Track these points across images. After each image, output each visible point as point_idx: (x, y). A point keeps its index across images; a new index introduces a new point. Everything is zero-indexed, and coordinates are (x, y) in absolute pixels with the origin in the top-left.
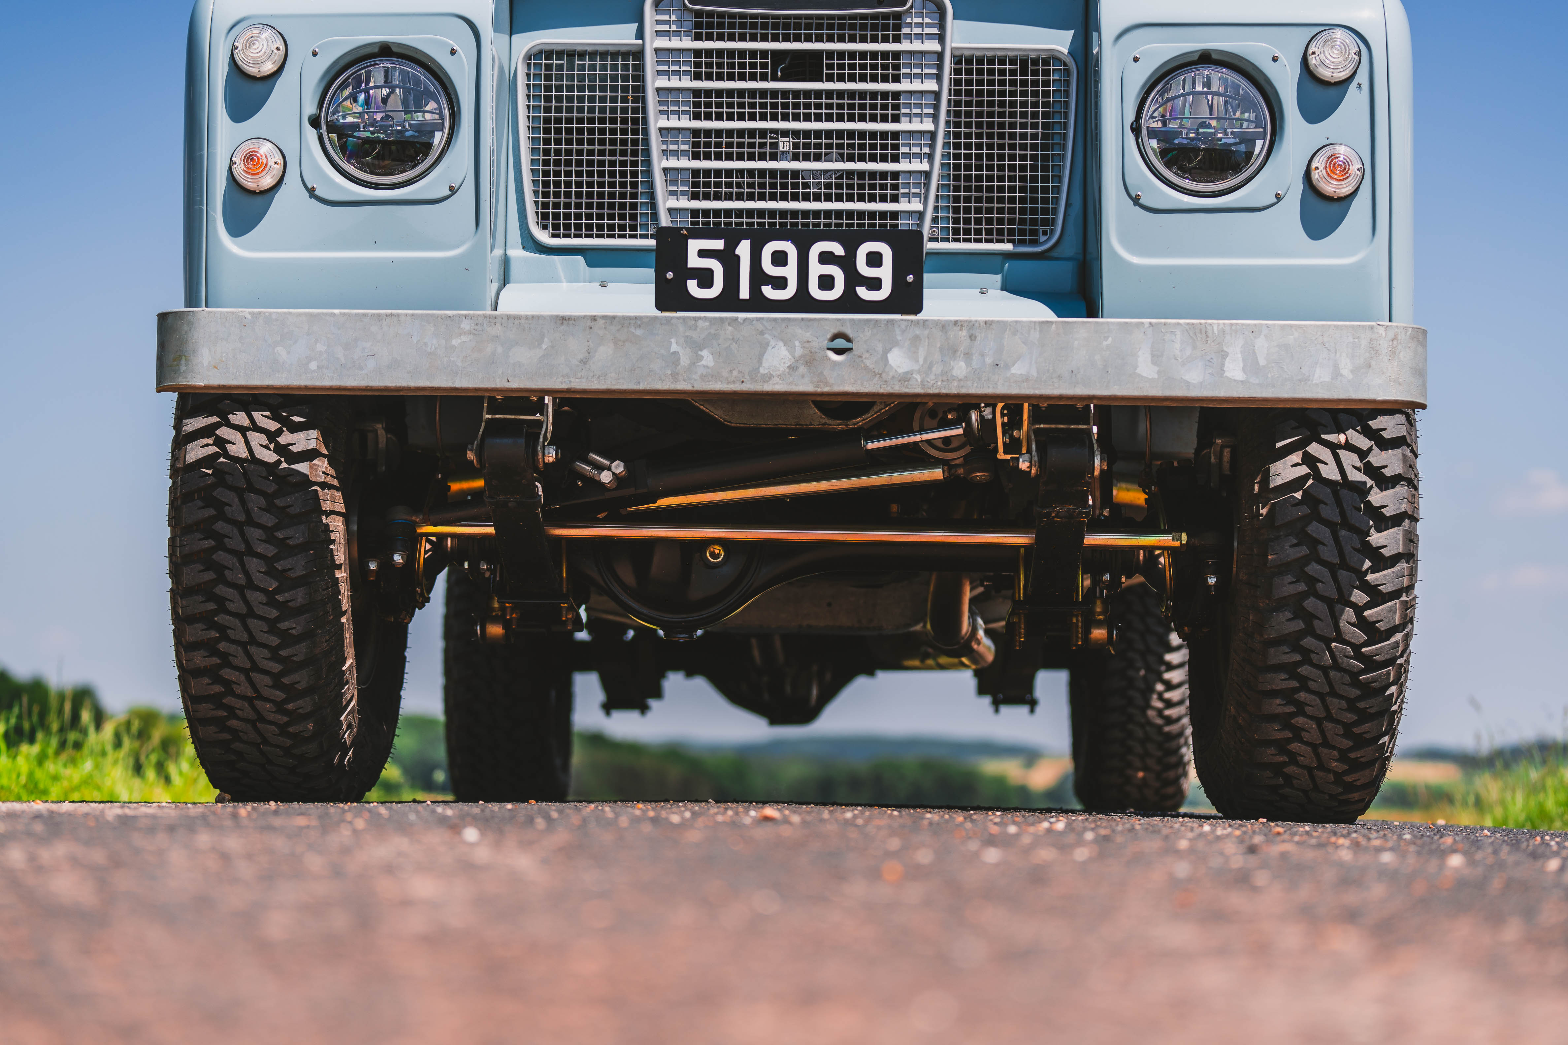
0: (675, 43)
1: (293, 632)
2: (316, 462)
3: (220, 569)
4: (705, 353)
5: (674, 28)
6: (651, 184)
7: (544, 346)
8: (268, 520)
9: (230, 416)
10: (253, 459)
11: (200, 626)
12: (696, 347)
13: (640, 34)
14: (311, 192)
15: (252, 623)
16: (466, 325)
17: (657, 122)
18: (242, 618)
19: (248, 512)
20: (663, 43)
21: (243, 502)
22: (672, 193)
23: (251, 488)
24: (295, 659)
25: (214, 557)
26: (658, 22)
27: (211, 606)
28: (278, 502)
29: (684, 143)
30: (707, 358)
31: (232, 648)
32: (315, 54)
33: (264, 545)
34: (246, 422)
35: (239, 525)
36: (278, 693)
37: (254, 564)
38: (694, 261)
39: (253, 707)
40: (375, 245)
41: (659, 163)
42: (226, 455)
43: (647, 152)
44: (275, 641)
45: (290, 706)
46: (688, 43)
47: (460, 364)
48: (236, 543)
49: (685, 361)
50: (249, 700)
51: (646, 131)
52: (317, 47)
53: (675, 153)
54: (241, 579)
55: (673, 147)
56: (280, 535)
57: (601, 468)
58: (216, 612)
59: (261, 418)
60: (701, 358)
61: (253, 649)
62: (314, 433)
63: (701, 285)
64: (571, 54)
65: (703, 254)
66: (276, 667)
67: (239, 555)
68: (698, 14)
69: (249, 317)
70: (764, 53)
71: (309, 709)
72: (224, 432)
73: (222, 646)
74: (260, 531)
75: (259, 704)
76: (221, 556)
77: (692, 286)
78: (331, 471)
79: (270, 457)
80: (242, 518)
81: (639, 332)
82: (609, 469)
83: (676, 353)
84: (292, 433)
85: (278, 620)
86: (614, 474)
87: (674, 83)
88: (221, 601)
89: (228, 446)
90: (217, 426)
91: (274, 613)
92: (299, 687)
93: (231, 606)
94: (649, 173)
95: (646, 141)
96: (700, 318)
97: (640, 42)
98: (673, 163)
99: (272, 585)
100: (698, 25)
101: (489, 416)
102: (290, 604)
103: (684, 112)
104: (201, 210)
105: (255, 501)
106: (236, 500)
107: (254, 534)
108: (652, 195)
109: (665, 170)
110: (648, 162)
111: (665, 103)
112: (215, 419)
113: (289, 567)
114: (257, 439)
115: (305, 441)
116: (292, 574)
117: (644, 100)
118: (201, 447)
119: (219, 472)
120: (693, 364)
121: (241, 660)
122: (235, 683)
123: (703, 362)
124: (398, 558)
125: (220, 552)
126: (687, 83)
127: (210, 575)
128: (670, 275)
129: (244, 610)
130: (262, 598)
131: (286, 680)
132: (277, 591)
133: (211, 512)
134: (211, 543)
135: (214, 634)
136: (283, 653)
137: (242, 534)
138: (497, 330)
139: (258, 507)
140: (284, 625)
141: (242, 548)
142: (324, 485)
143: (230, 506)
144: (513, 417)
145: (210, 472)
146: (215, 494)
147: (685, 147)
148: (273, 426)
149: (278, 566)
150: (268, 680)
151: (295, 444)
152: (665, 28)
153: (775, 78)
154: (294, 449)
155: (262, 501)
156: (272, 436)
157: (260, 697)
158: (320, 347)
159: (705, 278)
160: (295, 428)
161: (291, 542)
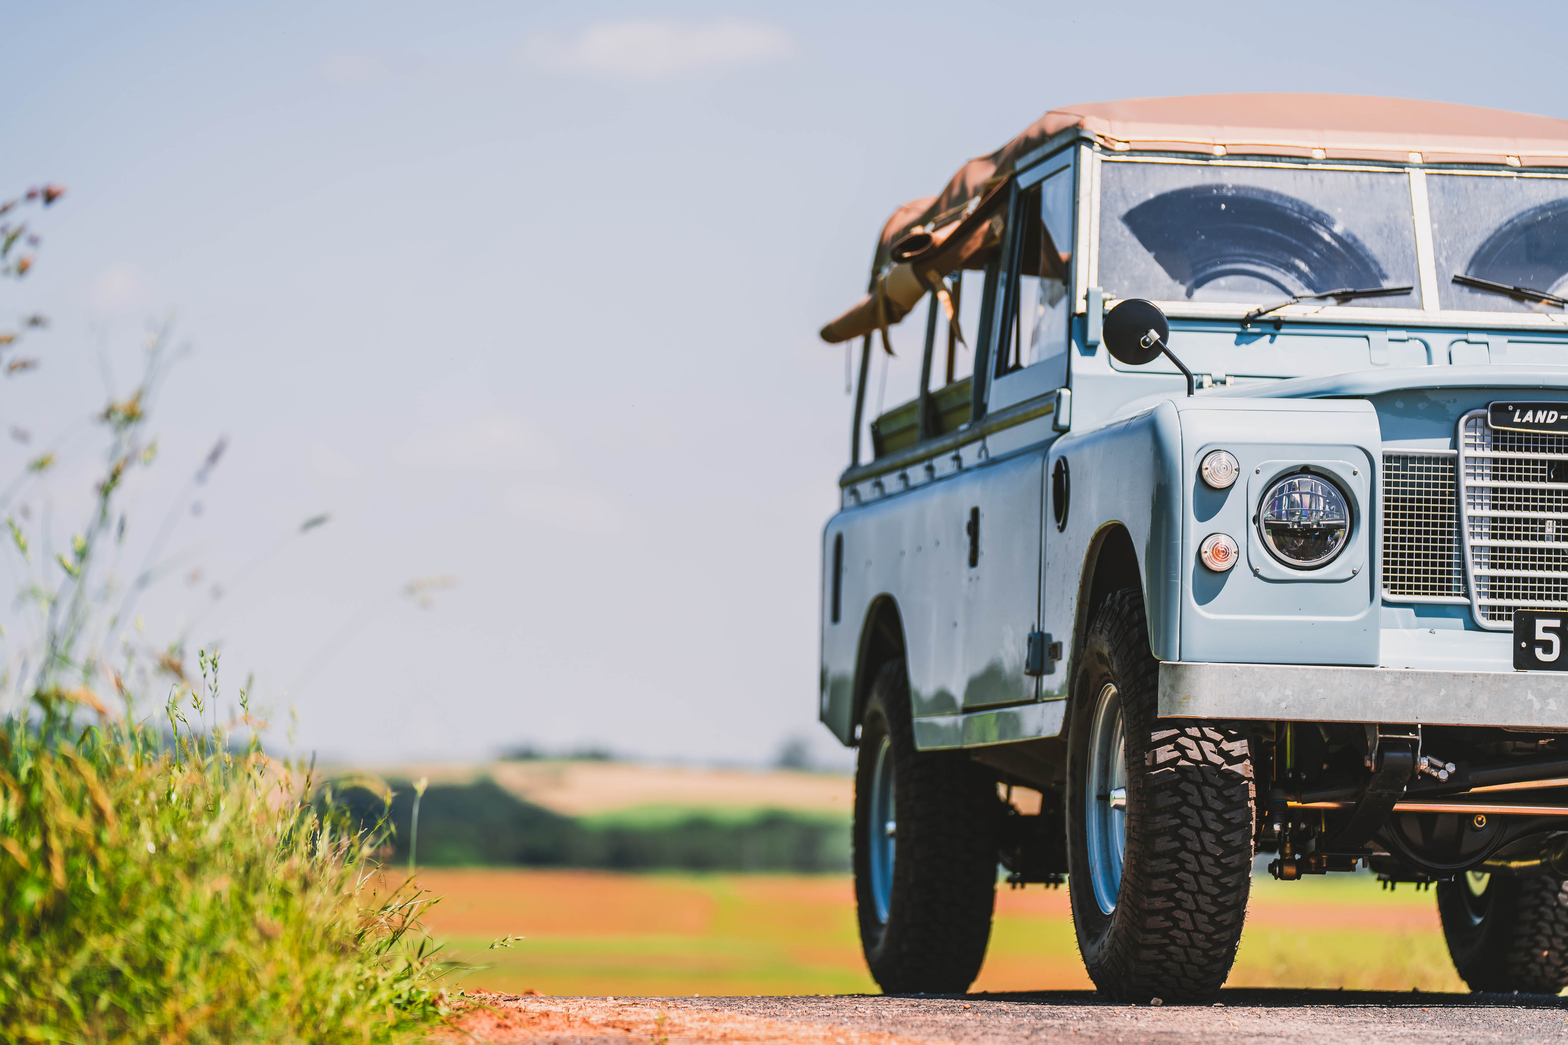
0: (1479, 453)
1: (1230, 885)
2: (1245, 763)
3: (1183, 839)
4: (1551, 701)
5: (1478, 442)
6: (1462, 557)
7: (1441, 694)
8: (1218, 805)
9: (1187, 730)
10: (1205, 759)
11: (1165, 880)
12: (1544, 697)
13: (1455, 445)
14: (1256, 573)
15: (1203, 879)
16: (1388, 679)
17: (1468, 511)
18: (1195, 874)
19: (1204, 799)
20: (1470, 452)
21: (1201, 793)
22: (1477, 563)
23: (1206, 782)
24: (1227, 904)
25: (1180, 831)
26: (1467, 437)
27: (1175, 866)
28: (1225, 792)
29: (1486, 526)
30: (1552, 705)
31: (1185, 896)
32: (1257, 472)
33: (1215, 823)
34: (1199, 735)
35: (1198, 810)
36: (1211, 927)
37: (1207, 837)
38: (1540, 635)
39: (1190, 937)
40: (1300, 611)
41: (1469, 542)
42: (1185, 757)
43: (1460, 533)
44: (1216, 891)
45: (1216, 937)
46: (1489, 453)
47: (1384, 706)
48: (1195, 822)
49: (1537, 705)
50: (1187, 931)
51: (1459, 518)
52: (1259, 467)
53: (1481, 535)
54: (1197, 847)
55: (1478, 530)
56: (1227, 816)
57: (1438, 769)
58: (1177, 871)
59: (1209, 732)
60: (1548, 704)
61: (1200, 897)
62: (1245, 742)
63: (1545, 652)
64: (1405, 459)
65: (1546, 629)
66: (1213, 909)
67: (1197, 831)
68: (1496, 432)
69: (1238, 670)
70: (1543, 462)
71: (1228, 938)
72: (1182, 741)
73: (1179, 894)
74: (1213, 814)
75: (1195, 935)
76: (1184, 831)
77: (1539, 652)
78: (1251, 768)
79: (1218, 760)
80: (1200, 804)
81: (1506, 685)
82: (1444, 768)
83: (1531, 700)
84: (1229, 742)
85: (1220, 876)
86: (1448, 772)
87: (1479, 482)
88: (1182, 863)
89: (1188, 751)
90: (1176, 736)
91: (1218, 872)
92: (1226, 923)
93: (1189, 867)
94: (1461, 549)
95: (1459, 525)
96: (1547, 676)
97: (1455, 452)
98: (1478, 542)
99: (1219, 852)
100: (1496, 440)
101: (1381, 736)
102: (1230, 865)
103: (1486, 504)
104: (1177, 583)
105: (1209, 792)
106: (1196, 792)
107: (1209, 815)
108: (1463, 565)
109: (1473, 548)
110: (1461, 541)
111: (1474, 497)
112: (1175, 731)
113: (1231, 839)
114: (1208, 746)
115: (1240, 749)
116: (1234, 844)
117: (1458, 494)
118: (1168, 752)
119: (1181, 770)
120: (1542, 709)
121: (1190, 905)
122: (1181, 920)
123: (1549, 707)
124: (1277, 827)
125: (1184, 828)
126: (1488, 483)
127: (1177, 844)
128: (1524, 645)
129: (1198, 870)
130: (1211, 860)
131: (1218, 919)
132: (1222, 856)
133: (1178, 799)
134: (1178, 821)
135: (1174, 886)
136: (1220, 900)
137: (1200, 814)
138: (1409, 682)
139: (1212, 797)
140: (1224, 880)
141: (1200, 825)
142: (1249, 779)
143: (1192, 795)
144: (1398, 736)
145: (1173, 770)
146: (1181, 786)
147: (1486, 530)
148: (1218, 737)
149: (1225, 838)
150: (1205, 918)
151: (1234, 750)
152: (1472, 441)
153: (1550, 480)
154: (1235, 754)
155: (1214, 792)
156: (1217, 744)
157: (1197, 930)
158: (1288, 692)
159: (1547, 647)
160: (1230, 739)
161: (1233, 821)
